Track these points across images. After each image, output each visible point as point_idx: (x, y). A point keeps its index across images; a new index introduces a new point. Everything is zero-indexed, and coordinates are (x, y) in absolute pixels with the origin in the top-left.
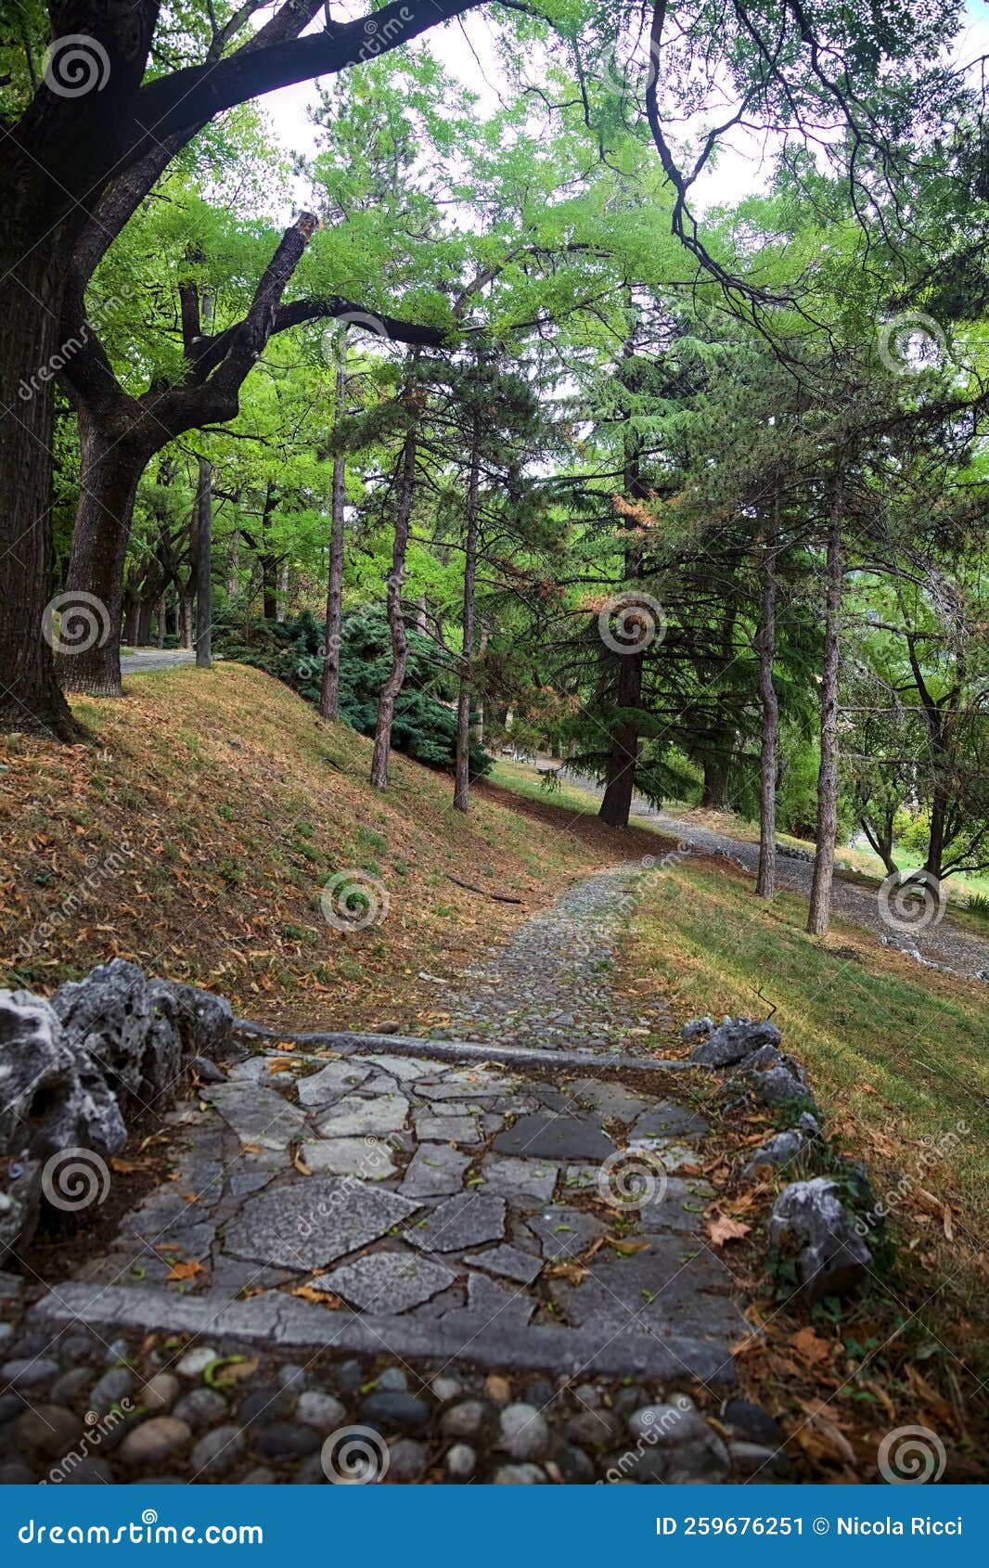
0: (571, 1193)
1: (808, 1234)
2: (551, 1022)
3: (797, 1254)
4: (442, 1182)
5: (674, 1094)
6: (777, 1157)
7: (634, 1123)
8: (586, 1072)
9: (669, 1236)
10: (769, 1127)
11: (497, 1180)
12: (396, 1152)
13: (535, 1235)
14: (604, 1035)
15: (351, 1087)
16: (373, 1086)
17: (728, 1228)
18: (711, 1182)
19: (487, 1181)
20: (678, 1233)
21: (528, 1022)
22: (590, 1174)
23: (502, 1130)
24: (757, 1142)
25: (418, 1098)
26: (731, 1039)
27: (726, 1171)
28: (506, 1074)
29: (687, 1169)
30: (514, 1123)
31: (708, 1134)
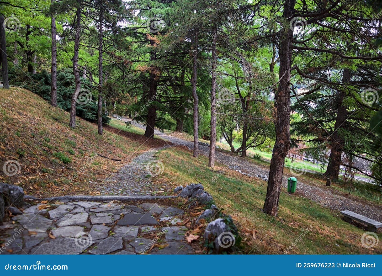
0: (143, 234)
1: (216, 234)
2: (133, 191)
3: (214, 240)
4: (101, 235)
5: (173, 204)
6: (205, 216)
7: (161, 214)
8: (145, 201)
9: (175, 242)
10: (202, 210)
11: (119, 233)
12: (85, 229)
13: (133, 247)
14: (150, 193)
15: (68, 212)
16: (76, 211)
17: (192, 237)
18: (186, 226)
19: (116, 233)
20: (177, 241)
21: (126, 192)
22: (149, 228)
23: (120, 219)
24: (199, 214)
25: (91, 212)
26: (189, 189)
27: (190, 223)
28: (120, 204)
29: (179, 224)
30: (124, 216)
31: (184, 214)
